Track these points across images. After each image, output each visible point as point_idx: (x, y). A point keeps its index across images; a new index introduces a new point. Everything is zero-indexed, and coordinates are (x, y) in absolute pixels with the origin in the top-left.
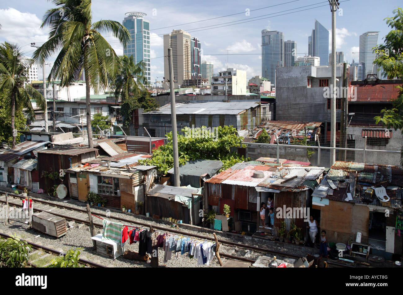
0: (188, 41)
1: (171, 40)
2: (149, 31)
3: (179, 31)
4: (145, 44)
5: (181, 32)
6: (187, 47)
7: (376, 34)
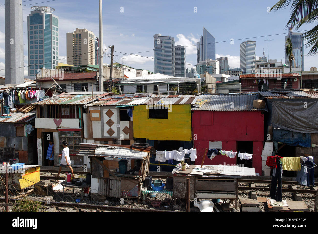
0: (93, 40)
1: (75, 39)
2: (57, 27)
3: (83, 30)
4: (54, 41)
5: (85, 31)
6: (92, 46)
7: (254, 43)
